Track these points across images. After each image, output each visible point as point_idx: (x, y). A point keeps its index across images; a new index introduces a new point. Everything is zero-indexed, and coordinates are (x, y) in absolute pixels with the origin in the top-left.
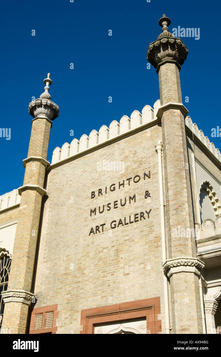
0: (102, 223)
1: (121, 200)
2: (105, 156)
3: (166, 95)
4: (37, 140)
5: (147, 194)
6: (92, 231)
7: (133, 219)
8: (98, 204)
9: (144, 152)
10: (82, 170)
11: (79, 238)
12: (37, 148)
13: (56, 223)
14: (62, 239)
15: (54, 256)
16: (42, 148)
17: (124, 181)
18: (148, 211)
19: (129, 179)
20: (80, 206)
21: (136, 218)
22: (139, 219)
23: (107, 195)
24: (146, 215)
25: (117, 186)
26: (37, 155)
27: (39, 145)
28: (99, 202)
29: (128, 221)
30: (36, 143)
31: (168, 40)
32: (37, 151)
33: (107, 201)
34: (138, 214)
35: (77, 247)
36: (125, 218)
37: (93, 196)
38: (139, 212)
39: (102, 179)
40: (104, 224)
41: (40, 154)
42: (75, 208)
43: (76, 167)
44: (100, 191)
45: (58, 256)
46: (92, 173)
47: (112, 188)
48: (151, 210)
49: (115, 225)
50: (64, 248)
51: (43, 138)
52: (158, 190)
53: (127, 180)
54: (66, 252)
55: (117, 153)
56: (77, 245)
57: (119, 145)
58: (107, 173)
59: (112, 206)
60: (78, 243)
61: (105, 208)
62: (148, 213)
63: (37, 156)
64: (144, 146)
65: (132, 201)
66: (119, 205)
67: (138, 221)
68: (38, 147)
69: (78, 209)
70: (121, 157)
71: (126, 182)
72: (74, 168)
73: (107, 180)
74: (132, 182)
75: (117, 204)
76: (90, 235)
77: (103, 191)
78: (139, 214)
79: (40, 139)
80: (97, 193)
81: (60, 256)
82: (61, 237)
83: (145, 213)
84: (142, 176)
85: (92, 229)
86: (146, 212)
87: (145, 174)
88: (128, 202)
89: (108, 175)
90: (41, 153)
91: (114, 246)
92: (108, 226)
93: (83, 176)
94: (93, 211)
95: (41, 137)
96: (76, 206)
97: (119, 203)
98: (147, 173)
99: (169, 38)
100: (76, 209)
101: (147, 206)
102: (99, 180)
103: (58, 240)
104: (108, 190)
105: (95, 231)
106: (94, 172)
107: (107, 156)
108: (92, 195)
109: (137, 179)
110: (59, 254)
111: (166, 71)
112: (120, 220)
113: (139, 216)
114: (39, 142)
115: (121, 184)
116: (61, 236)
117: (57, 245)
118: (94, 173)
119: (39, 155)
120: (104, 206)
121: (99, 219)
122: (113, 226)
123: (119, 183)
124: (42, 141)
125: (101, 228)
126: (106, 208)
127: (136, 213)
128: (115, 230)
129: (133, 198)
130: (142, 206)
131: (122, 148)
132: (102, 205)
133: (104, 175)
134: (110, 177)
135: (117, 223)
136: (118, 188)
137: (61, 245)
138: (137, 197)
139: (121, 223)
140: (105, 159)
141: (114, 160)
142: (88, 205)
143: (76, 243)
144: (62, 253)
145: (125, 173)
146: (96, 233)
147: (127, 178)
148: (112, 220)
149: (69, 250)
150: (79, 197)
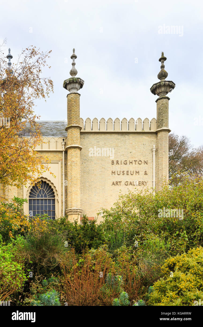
0: (120, 181)
1: (131, 171)
5: (146, 174)
6: (113, 184)
7: (137, 184)
8: (116, 169)
10: (103, 143)
11: (105, 185)
17: (132, 161)
19: (136, 161)
21: (139, 183)
22: (141, 184)
23: (122, 165)
24: (145, 184)
29: (135, 184)
33: (122, 169)
35: (104, 190)
36: (133, 182)
39: (118, 155)
44: (117, 162)
45: (91, 192)
47: (125, 162)
48: (147, 182)
54: (97, 191)
57: (129, 137)
58: (122, 152)
59: (125, 172)
60: (105, 188)
65: (137, 174)
66: (129, 173)
69: (102, 168)
71: (134, 162)
73: (121, 156)
74: (137, 163)
77: (119, 162)
80: (115, 162)
82: (92, 182)
83: (144, 182)
84: (143, 162)
85: (113, 182)
88: (135, 174)
92: (123, 183)
94: (114, 173)
96: (101, 165)
97: (129, 172)
98: (146, 161)
101: (145, 179)
102: (116, 155)
104: (123, 163)
107: (121, 141)
109: (140, 162)
110: (92, 191)
112: (131, 182)
113: (141, 183)
120: (120, 171)
121: (117, 178)
122: (126, 184)
123: (130, 161)
125: (119, 183)
126: (122, 173)
127: (140, 181)
128: (128, 186)
129: (137, 172)
130: (142, 178)
131: (131, 140)
132: (119, 170)
133: (120, 152)
134: (123, 155)
135: (129, 183)
136: (128, 163)
137: (93, 186)
138: (140, 173)
139: (131, 184)
140: (119, 142)
141: (125, 145)
142: (109, 168)
143: (103, 187)
144: (94, 191)
145: (133, 156)
146: (116, 185)
147: (134, 160)
148: (126, 181)
149: (99, 190)
150: (103, 160)
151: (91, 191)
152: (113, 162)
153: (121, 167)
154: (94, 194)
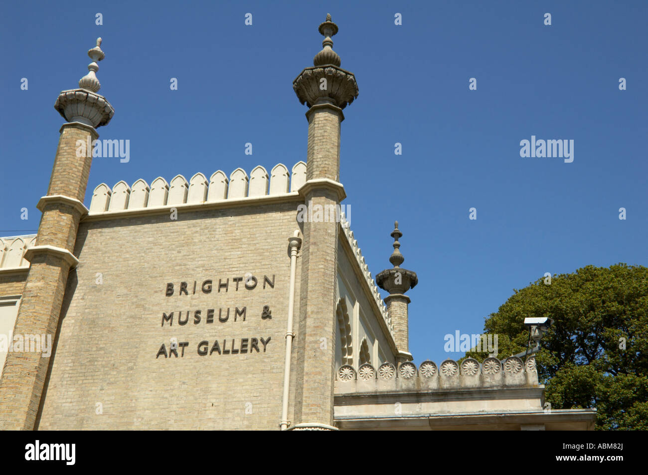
0: (183, 341)
1: (220, 310)
2: (198, 229)
3: (320, 163)
4: (73, 166)
5: (266, 314)
6: (162, 351)
7: (238, 346)
8: (178, 307)
9: (268, 241)
10: (151, 239)
11: (137, 357)
12: (71, 181)
13: (91, 323)
14: (102, 352)
15: (83, 378)
16: (79, 183)
17: (228, 280)
18: (265, 339)
19: (238, 280)
20: (143, 302)
21: (243, 346)
22: (248, 349)
23: (195, 296)
24: (260, 345)
25: (215, 286)
26: (69, 193)
27: (75, 176)
28: (180, 304)
29: (228, 348)
30: (71, 171)
31: (337, 72)
32: (71, 187)
33: (195, 306)
34: (247, 341)
35: (131, 372)
36: (225, 341)
37: (169, 292)
38: (250, 337)
39: (188, 267)
40: (186, 344)
41: (75, 193)
42: (133, 303)
43: (140, 232)
44: (184, 287)
45: (92, 381)
46: (170, 250)
47: (206, 287)
48: (269, 339)
49: (206, 349)
50: (106, 369)
51: (83, 163)
52: (284, 310)
53: (235, 280)
54: (109, 377)
55: (220, 230)
56: (132, 369)
58: (199, 259)
59: (204, 316)
60: (135, 364)
61: (189, 317)
62: (265, 343)
63: (69, 195)
64: (269, 232)
65: (239, 318)
66: (216, 318)
67: (246, 351)
68: (73, 180)
69: (138, 306)
70: (228, 238)
71: (232, 285)
72: (135, 232)
73: (198, 269)
74: (242, 284)
75: (212, 316)
76: (158, 356)
77: (189, 289)
78: (250, 341)
79: (77, 164)
80: (177, 288)
81: (96, 381)
82: (101, 349)
83: (259, 342)
84: (261, 280)
85: (163, 347)
86: (262, 340)
87: (266, 280)
88: (231, 318)
89: (200, 262)
90: (77, 192)
91: (200, 382)
92: (191, 348)
93: (153, 251)
94: (167, 318)
95: (79, 162)
96: (135, 300)
97: (216, 313)
98: (271, 279)
99: (339, 70)
100: (134, 306)
101: (264, 330)
102: (182, 267)
103: (93, 353)
104: (199, 288)
105: (168, 352)
106: (174, 250)
107: (201, 229)
108: (168, 290)
110: (95, 377)
111: (325, 121)
112: (216, 344)
113: (249, 343)
114: (74, 169)
115: (222, 283)
116: (101, 346)
117: (92, 361)
118: (174, 252)
119: (74, 195)
120: (188, 313)
121: (175, 334)
122: (202, 349)
123: (220, 280)
124: (81, 169)
125: (180, 349)
126: (192, 317)
127: (245, 337)
128: (206, 357)
129: (241, 313)
130: (255, 329)
131: (230, 223)
132: (184, 309)
133: (193, 259)
134: (203, 266)
135: (210, 346)
136: (216, 288)
137: (100, 363)
138: (248, 313)
139: (216, 348)
140: (196, 232)
141: (213, 239)
142: (158, 304)
143: (131, 365)
144: (101, 377)
145: (231, 266)
146: (170, 355)
147: (235, 276)
148: (202, 340)
149: (115, 373)
150: (142, 285)
151: (90, 378)
152: (170, 291)
153: (192, 299)
154: (99, 388)
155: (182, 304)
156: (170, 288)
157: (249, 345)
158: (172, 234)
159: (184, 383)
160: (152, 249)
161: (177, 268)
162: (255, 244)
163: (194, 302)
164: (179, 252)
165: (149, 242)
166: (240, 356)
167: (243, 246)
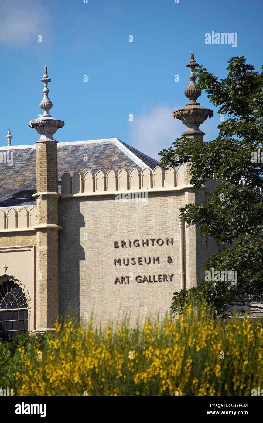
0: (128, 275)
1: (145, 258)
5: (170, 260)
6: (117, 281)
7: (157, 279)
8: (122, 255)
9: (167, 216)
10: (101, 213)
11: (104, 284)
17: (148, 240)
18: (170, 275)
19: (153, 240)
20: (101, 252)
21: (159, 278)
23: (131, 249)
24: (168, 278)
25: (140, 243)
29: (152, 279)
33: (131, 255)
34: (161, 276)
35: (102, 292)
36: (150, 276)
38: (162, 274)
39: (124, 231)
40: (129, 277)
42: (97, 252)
44: (124, 243)
47: (136, 244)
48: (173, 275)
49: (140, 280)
53: (151, 240)
54: (91, 294)
55: (140, 208)
56: (102, 290)
58: (130, 226)
59: (136, 261)
60: (103, 288)
61: (129, 262)
62: (171, 277)
64: (166, 211)
65: (156, 262)
67: (161, 281)
69: (100, 254)
70: (144, 214)
71: (150, 242)
73: (130, 233)
74: (155, 243)
75: (142, 261)
76: (115, 283)
77: (127, 245)
80: (120, 244)
81: (85, 297)
83: (168, 276)
84: (165, 241)
85: (118, 279)
88: (152, 262)
89: (130, 229)
91: (139, 298)
92: (133, 279)
93: (103, 220)
94: (118, 262)
96: (97, 250)
98: (170, 240)
100: (98, 254)
101: (169, 270)
102: (121, 231)
104: (132, 244)
105: (120, 281)
106: (114, 220)
107: (128, 208)
108: (115, 245)
109: (159, 242)
112: (145, 277)
113: (162, 277)
115: (144, 242)
116: (84, 277)
120: (129, 259)
121: (122, 271)
122: (138, 280)
123: (143, 240)
125: (126, 279)
126: (131, 262)
127: (160, 274)
128: (141, 284)
129: (156, 259)
130: (165, 269)
132: (126, 257)
133: (127, 227)
134: (132, 231)
135: (142, 279)
136: (141, 245)
137: (85, 287)
138: (161, 259)
139: (145, 280)
140: (126, 209)
141: (136, 214)
142: (111, 254)
143: (101, 288)
144: (87, 295)
145: (148, 231)
146: (122, 283)
147: (150, 238)
148: (137, 275)
149: (94, 292)
150: (100, 241)
153: (129, 251)
154: (87, 301)
155: (124, 253)
156: (116, 243)
157: (162, 278)
158: (112, 210)
159: (131, 298)
160: (102, 219)
161: (118, 231)
162: (159, 218)
163: (130, 253)
164: (118, 221)
165: (100, 215)
166: (158, 284)
167: (153, 219)
